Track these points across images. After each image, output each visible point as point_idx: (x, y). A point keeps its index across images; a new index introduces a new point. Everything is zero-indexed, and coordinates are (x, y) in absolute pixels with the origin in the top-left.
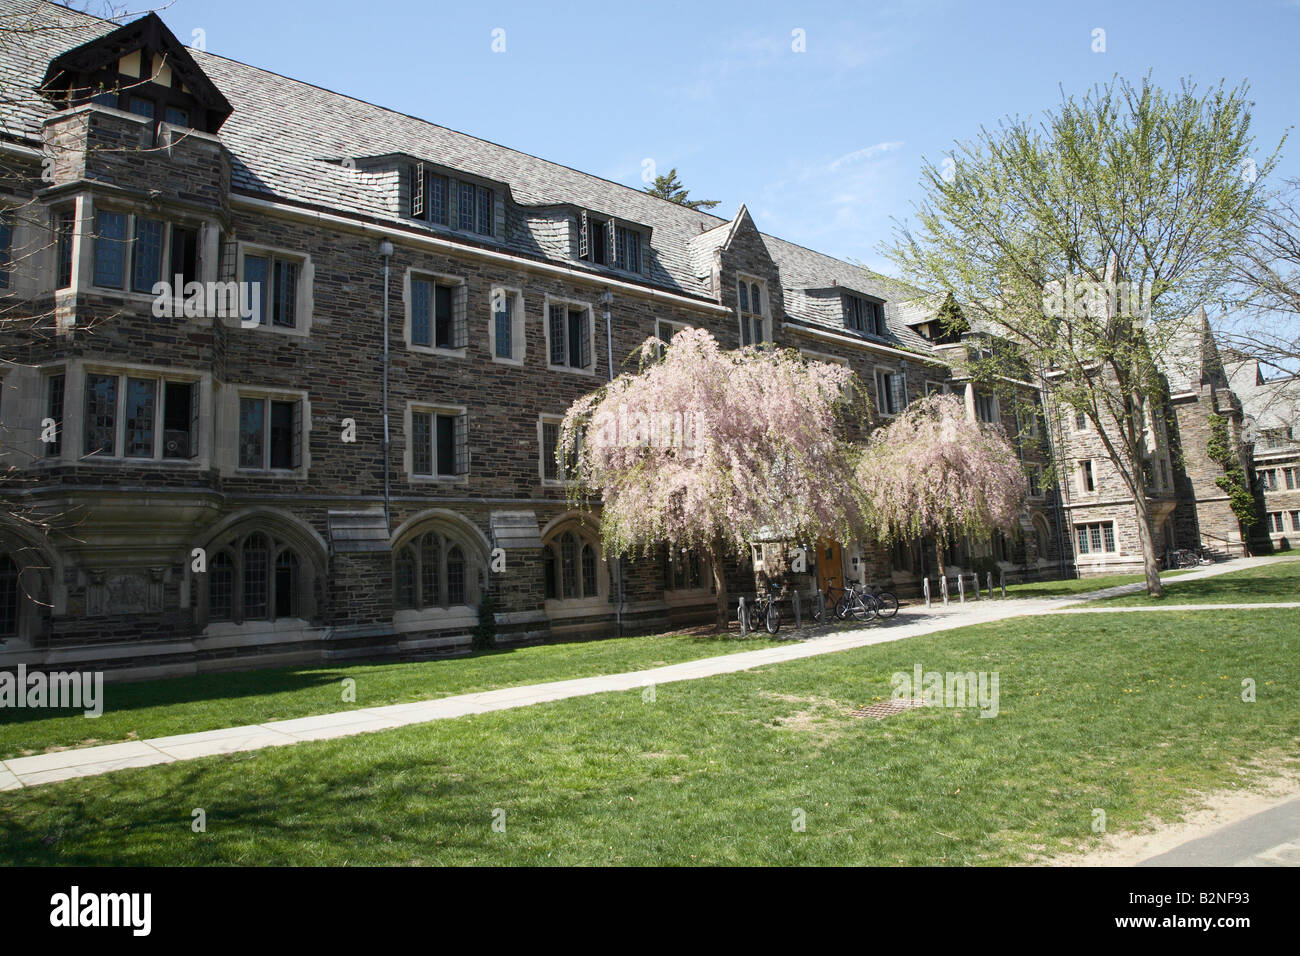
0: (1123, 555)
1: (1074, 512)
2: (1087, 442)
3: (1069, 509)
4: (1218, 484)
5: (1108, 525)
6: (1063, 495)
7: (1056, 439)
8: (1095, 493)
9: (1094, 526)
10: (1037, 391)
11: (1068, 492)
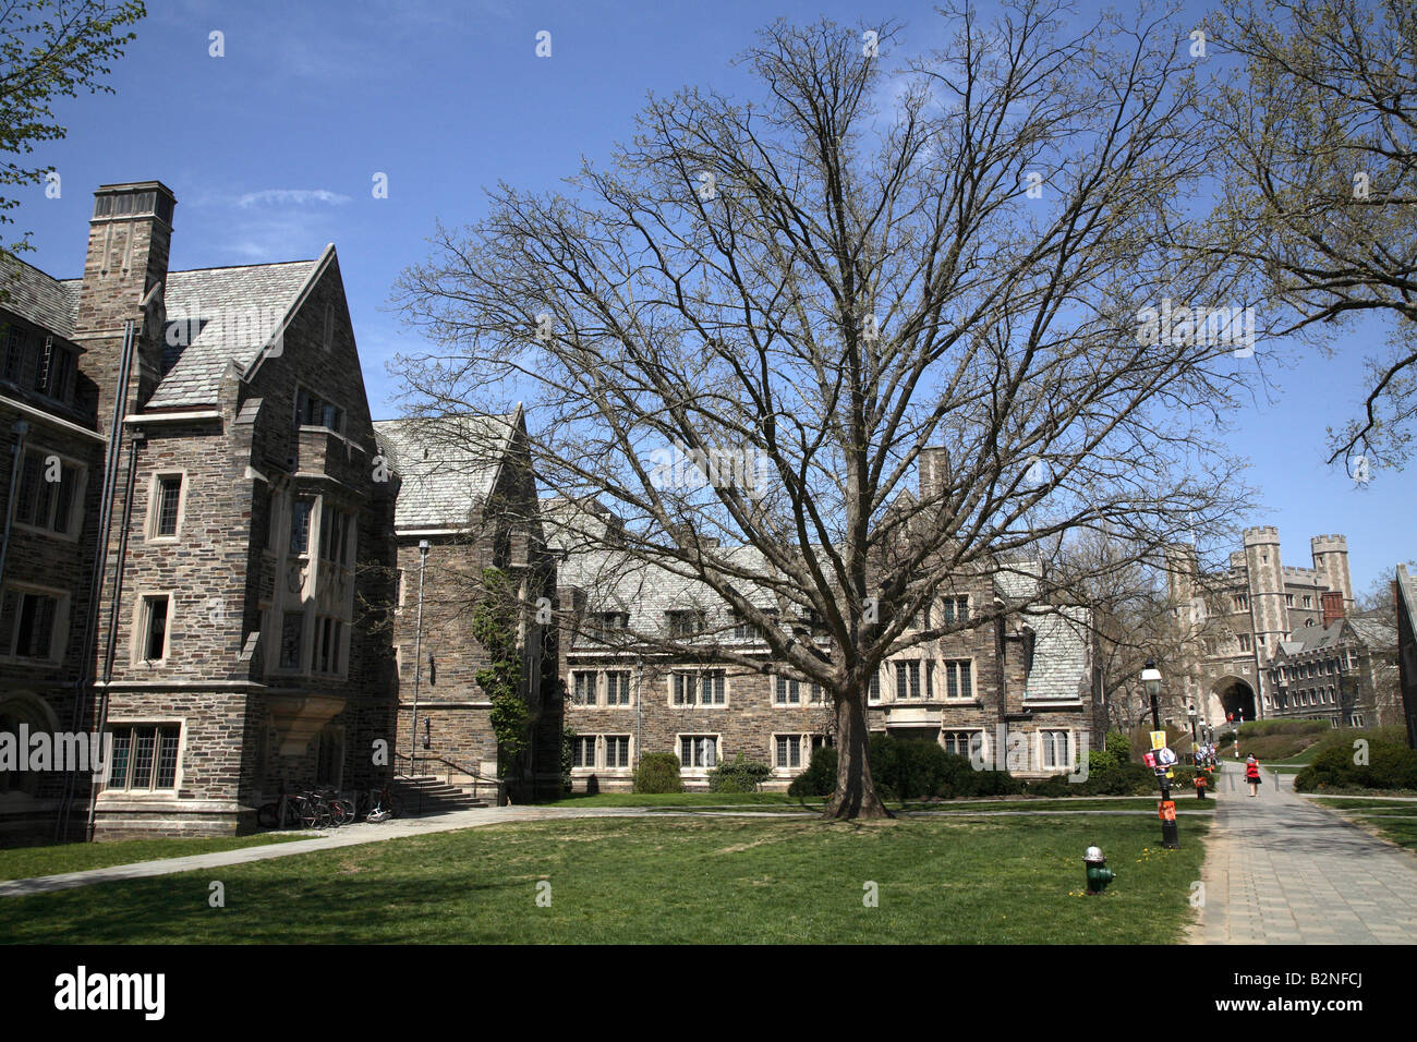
0: (183, 795)
1: (115, 699)
2: (169, 560)
3: (105, 691)
4: (480, 682)
5: (172, 731)
6: (101, 662)
7: (114, 546)
8: (161, 663)
9: (146, 730)
10: (101, 445)
11: (111, 657)
